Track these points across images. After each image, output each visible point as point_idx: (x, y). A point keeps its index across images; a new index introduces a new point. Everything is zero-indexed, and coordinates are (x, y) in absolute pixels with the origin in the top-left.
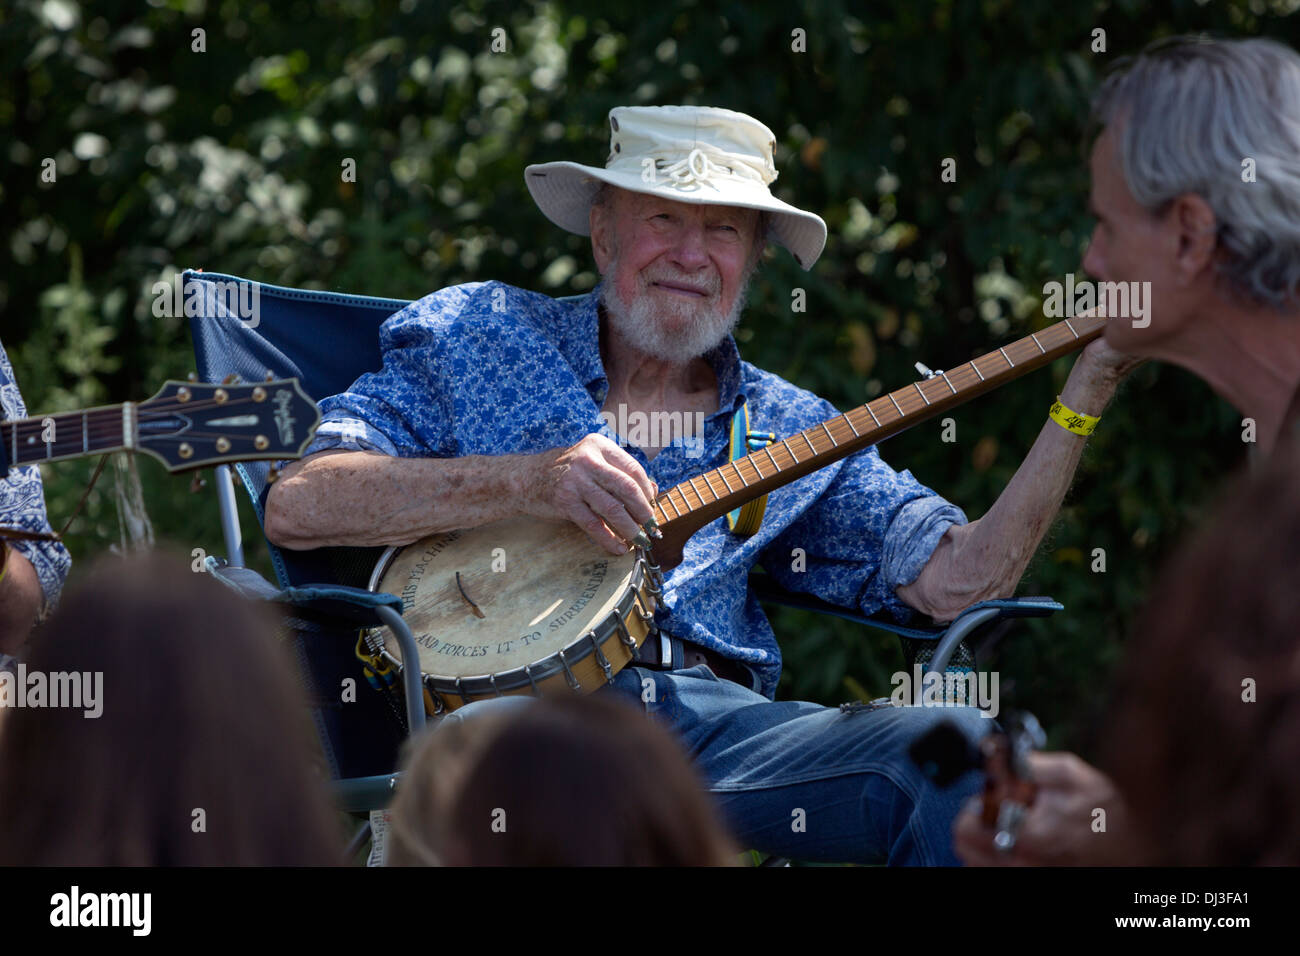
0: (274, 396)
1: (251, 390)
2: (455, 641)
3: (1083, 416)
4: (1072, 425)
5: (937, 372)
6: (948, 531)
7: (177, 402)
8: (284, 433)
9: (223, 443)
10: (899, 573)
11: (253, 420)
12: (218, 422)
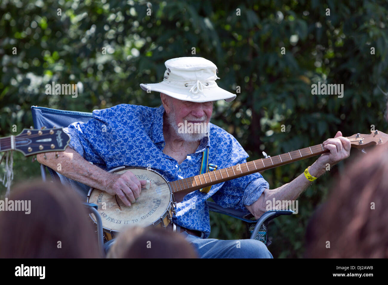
0: (56, 132)
1: (49, 131)
2: (112, 217)
3: (313, 177)
4: (309, 178)
5: (268, 156)
6: (264, 191)
7: (27, 135)
8: (60, 143)
9: (41, 147)
10: (248, 202)
11: (50, 140)
12: (39, 141)
